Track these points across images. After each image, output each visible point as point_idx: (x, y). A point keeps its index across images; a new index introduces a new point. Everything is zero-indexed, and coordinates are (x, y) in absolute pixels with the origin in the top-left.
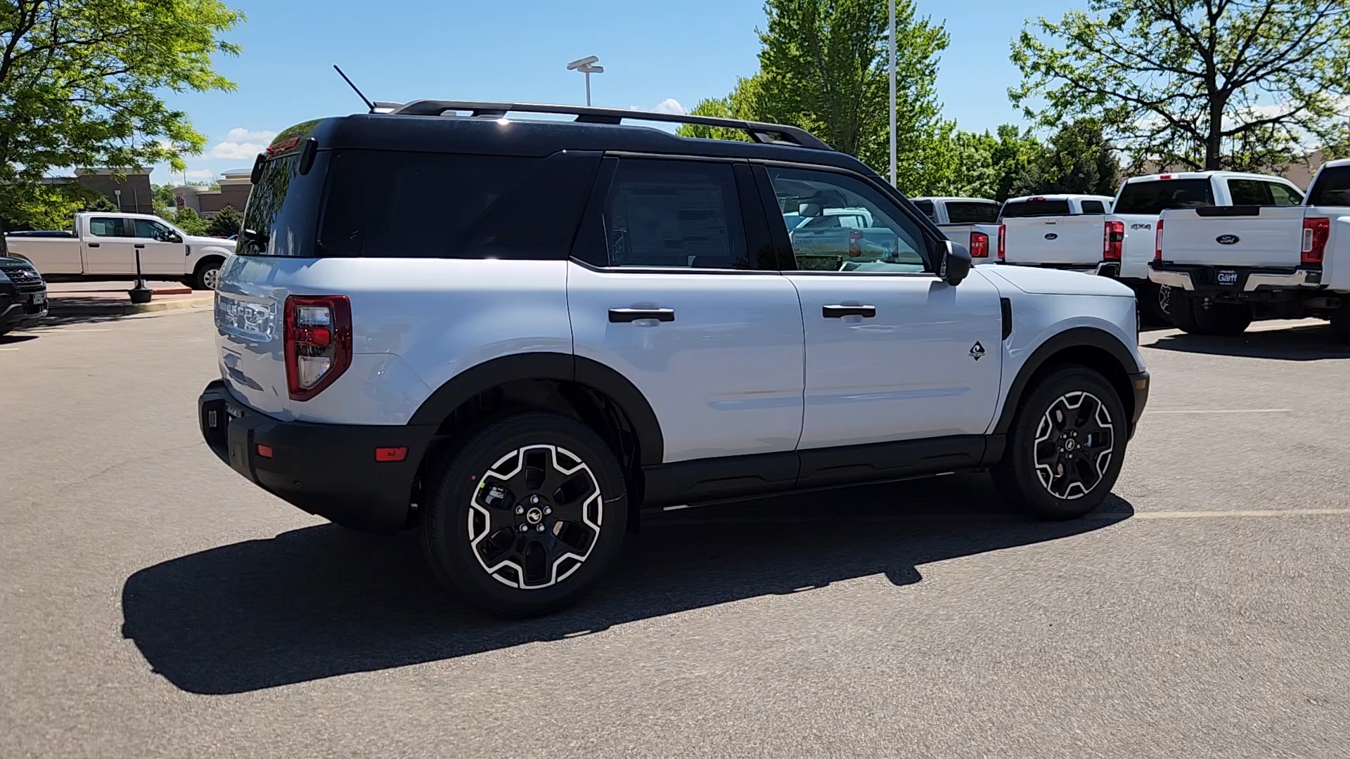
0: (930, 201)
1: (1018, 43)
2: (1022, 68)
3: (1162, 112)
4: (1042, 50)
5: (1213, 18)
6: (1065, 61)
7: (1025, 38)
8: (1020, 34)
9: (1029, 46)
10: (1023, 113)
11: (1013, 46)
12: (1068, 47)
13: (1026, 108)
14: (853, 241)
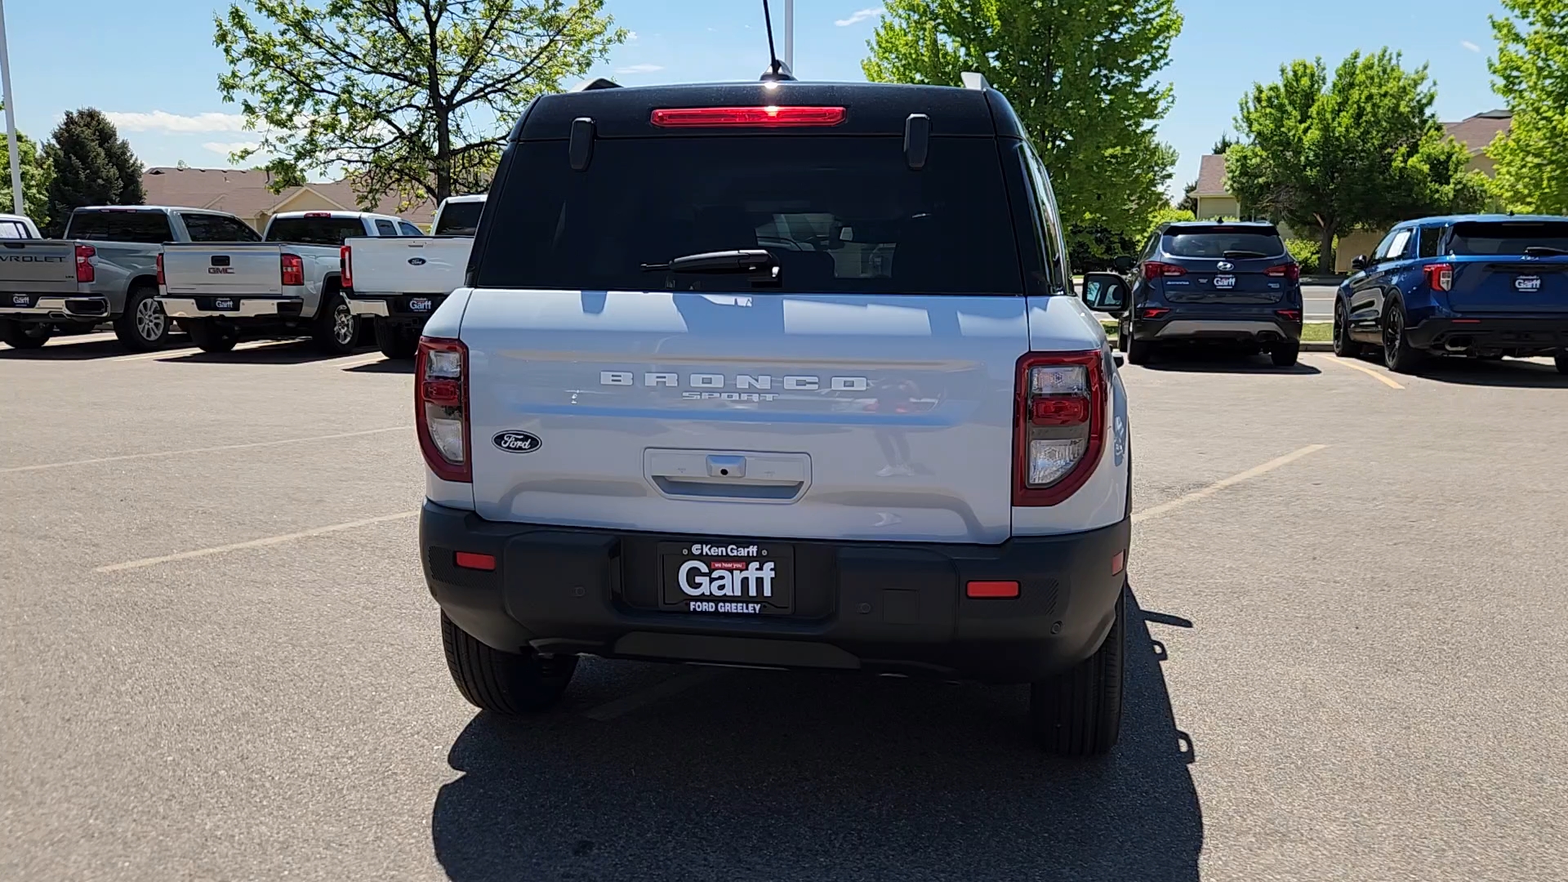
0: (161, 210)
1: (227, 24)
2: (227, 51)
3: (390, 122)
4: (254, 32)
5: (433, 25)
6: (279, 50)
7: (237, 17)
8: (229, 9)
9: (243, 27)
10: (243, 107)
11: (220, 26)
12: (283, 33)
13: (246, 101)
14: (81, 259)
